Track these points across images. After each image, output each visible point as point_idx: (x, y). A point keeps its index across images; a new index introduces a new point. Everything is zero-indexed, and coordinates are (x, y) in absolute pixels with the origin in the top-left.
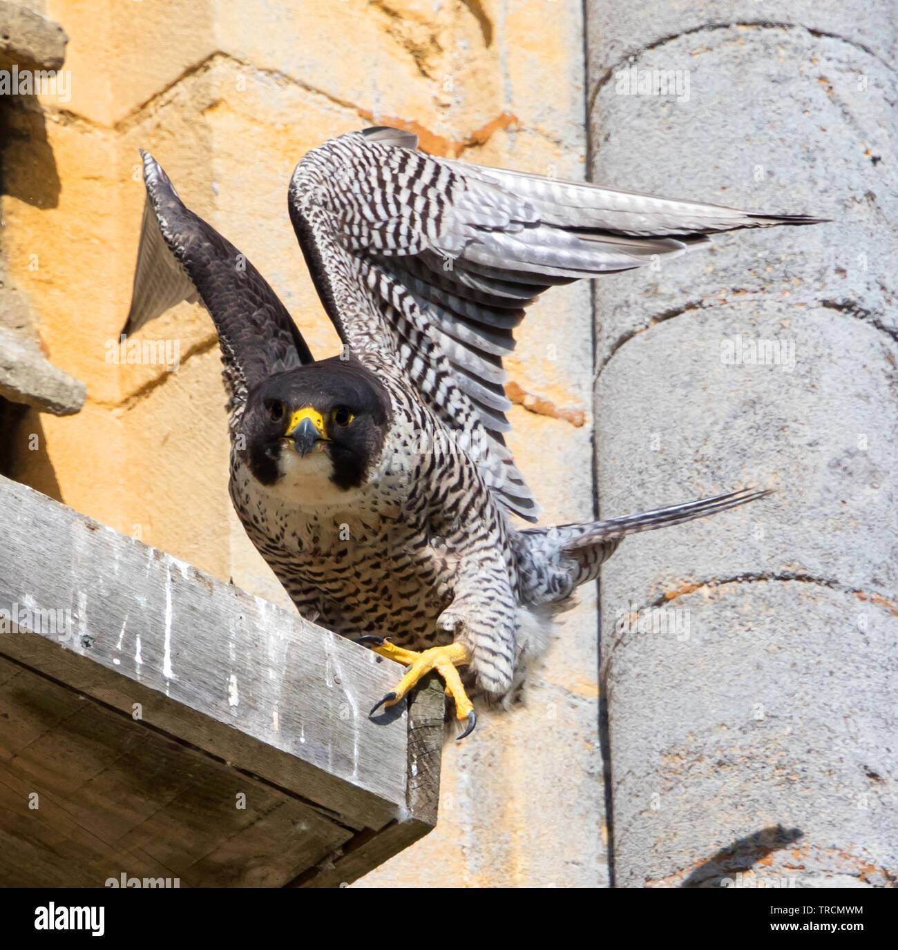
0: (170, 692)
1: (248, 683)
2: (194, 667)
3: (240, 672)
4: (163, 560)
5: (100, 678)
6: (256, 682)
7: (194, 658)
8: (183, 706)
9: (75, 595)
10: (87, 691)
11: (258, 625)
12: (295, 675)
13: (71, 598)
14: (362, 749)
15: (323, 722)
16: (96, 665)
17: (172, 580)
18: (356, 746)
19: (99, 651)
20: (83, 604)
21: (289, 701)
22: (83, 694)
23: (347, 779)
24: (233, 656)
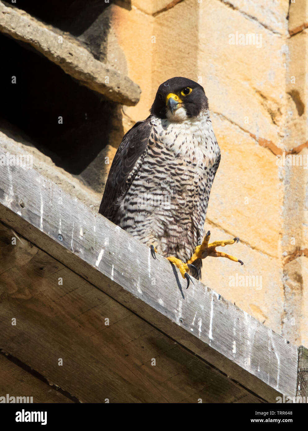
0: (211, 344)
1: (240, 345)
2: (220, 336)
3: (237, 340)
4: (210, 292)
5: (184, 336)
6: (243, 345)
7: (221, 332)
8: (215, 351)
9: (178, 301)
10: (178, 341)
11: (244, 322)
12: (257, 344)
13: (176, 302)
14: (280, 377)
15: (267, 364)
16: (184, 330)
17: (214, 300)
18: (278, 375)
19: (185, 325)
20: (180, 305)
21: (255, 354)
22: (176, 341)
23: (275, 388)
24: (235, 334)
